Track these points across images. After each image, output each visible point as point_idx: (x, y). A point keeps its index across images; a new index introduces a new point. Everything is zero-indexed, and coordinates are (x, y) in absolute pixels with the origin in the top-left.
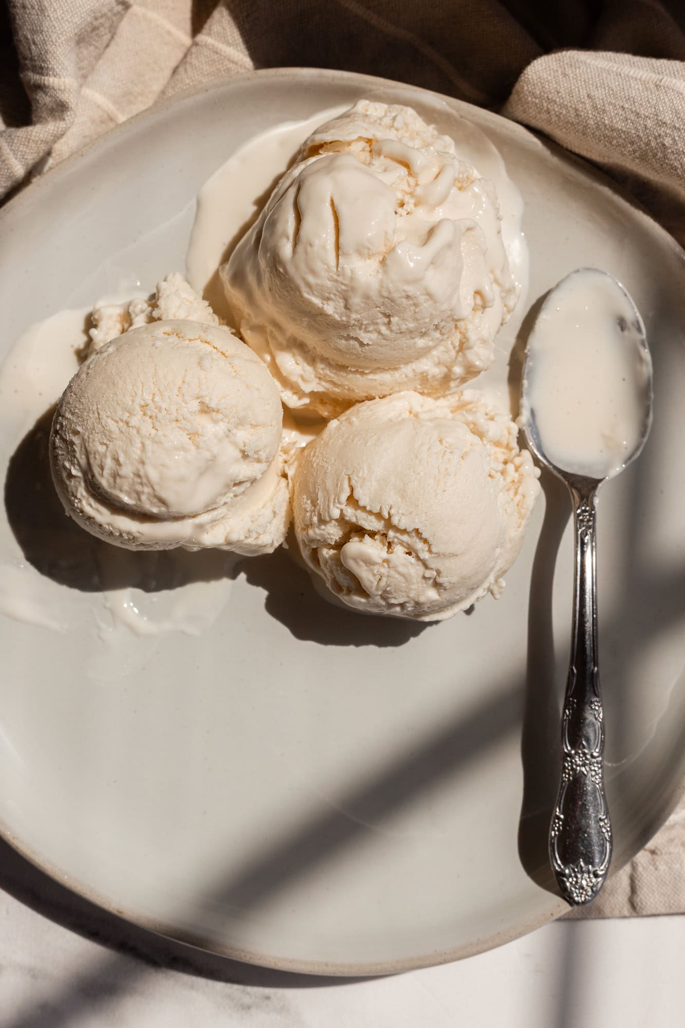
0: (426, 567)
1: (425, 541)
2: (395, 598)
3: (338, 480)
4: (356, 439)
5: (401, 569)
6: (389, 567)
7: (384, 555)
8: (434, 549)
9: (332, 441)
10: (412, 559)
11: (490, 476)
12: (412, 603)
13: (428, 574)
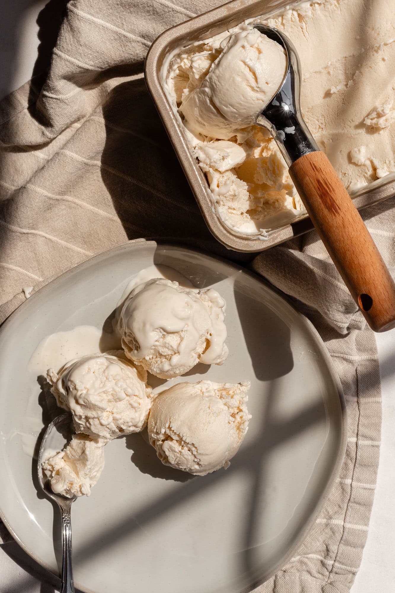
0: (195, 457)
1: (196, 448)
2: (182, 466)
3: (166, 417)
4: (176, 402)
5: (185, 456)
6: (180, 454)
7: (180, 449)
8: (199, 452)
9: (167, 399)
10: (190, 453)
11: (229, 422)
12: (189, 469)
13: (196, 460)
